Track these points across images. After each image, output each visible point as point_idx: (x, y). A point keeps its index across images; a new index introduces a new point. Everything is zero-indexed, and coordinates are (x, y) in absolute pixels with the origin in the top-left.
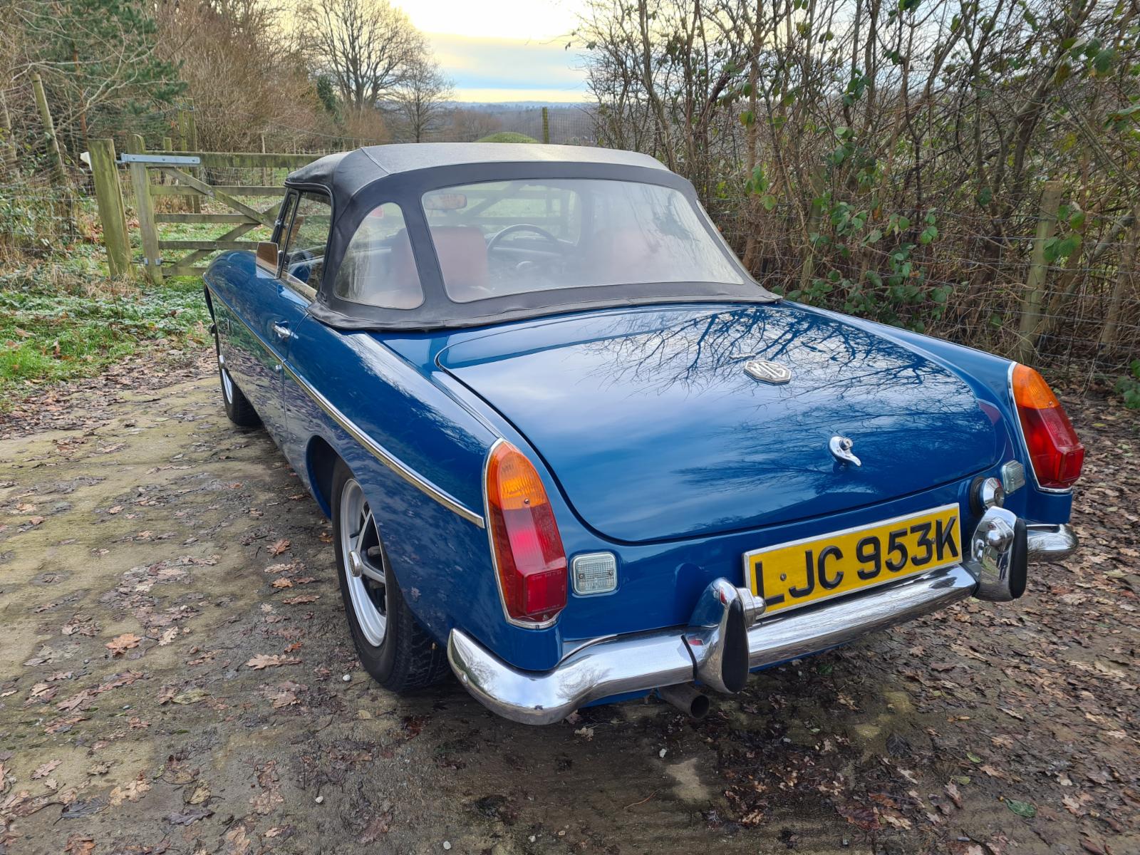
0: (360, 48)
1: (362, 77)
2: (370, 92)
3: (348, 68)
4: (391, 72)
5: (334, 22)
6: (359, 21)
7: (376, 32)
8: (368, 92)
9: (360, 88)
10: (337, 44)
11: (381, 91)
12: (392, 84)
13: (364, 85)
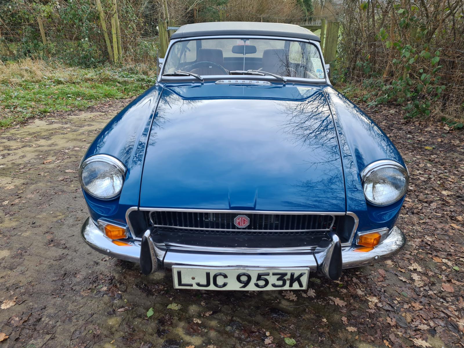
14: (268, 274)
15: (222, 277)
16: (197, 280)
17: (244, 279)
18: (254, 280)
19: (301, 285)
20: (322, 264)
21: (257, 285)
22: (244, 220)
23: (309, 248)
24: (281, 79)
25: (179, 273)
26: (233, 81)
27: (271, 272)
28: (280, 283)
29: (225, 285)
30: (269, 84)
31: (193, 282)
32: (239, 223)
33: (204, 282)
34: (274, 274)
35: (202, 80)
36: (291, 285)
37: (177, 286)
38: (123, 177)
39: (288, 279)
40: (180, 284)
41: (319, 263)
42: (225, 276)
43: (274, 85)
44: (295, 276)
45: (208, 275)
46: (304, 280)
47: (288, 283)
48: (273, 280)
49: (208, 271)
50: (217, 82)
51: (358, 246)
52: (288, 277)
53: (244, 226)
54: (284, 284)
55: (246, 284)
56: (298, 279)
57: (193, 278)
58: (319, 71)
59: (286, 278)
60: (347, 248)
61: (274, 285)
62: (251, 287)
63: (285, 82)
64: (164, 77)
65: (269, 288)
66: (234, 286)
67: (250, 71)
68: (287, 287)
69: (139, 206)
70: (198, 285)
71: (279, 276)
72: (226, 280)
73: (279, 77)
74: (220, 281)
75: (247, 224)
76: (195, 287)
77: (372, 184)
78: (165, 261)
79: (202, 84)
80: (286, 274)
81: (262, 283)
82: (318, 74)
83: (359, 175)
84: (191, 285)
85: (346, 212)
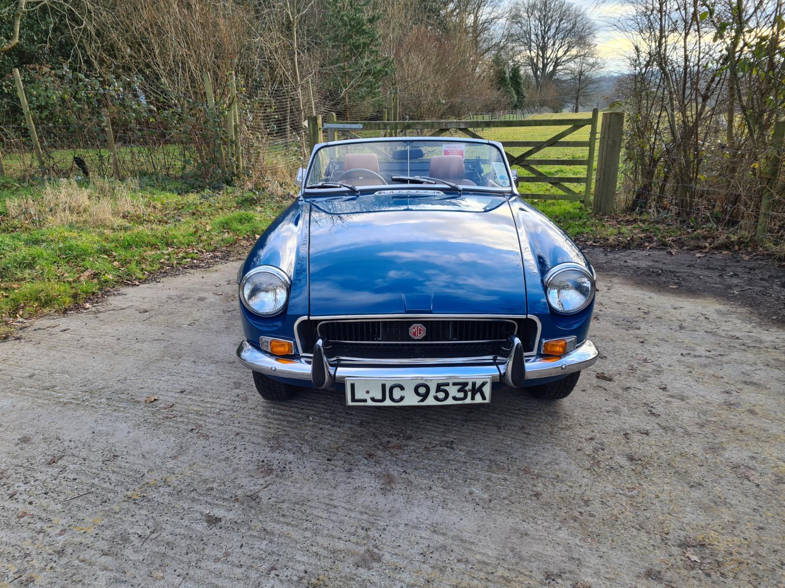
0: (548, 39)
1: (547, 59)
2: (551, 68)
3: (538, 54)
4: (568, 54)
5: (533, 23)
6: (550, 21)
7: (561, 27)
8: (550, 68)
9: (545, 66)
10: (533, 37)
11: (559, 68)
12: (568, 61)
13: (548, 64)
14: (448, 384)
15: (398, 389)
16: (371, 395)
17: (422, 390)
18: (433, 392)
19: (484, 398)
20: (505, 373)
21: (436, 398)
22: (420, 330)
23: (491, 357)
24: (455, 187)
25: (353, 386)
26: (396, 192)
27: (451, 382)
28: (461, 395)
29: (402, 399)
30: (442, 193)
31: (367, 397)
32: (414, 334)
33: (379, 396)
34: (454, 384)
35: (358, 192)
36: (473, 398)
37: (350, 403)
38: (287, 289)
39: (469, 390)
40: (353, 400)
41: (502, 372)
42: (402, 388)
43: (448, 196)
44: (477, 386)
45: (384, 386)
46: (487, 390)
47: (470, 394)
48: (453, 391)
49: (384, 382)
50: (376, 193)
51: (545, 355)
52: (469, 387)
53: (420, 336)
54: (465, 397)
55: (425, 397)
56: (480, 390)
57: (368, 392)
58: (502, 178)
59: (467, 388)
60: (532, 359)
61: (455, 398)
62: (430, 401)
63: (460, 191)
64: (307, 190)
65: (450, 401)
66: (411, 400)
67: (417, 178)
68: (468, 401)
69: (309, 315)
70: (373, 399)
71: (459, 387)
72: (402, 393)
73: (453, 185)
74: (397, 393)
75: (423, 334)
76: (370, 403)
77: (556, 291)
78: (337, 374)
79: (358, 196)
80: (466, 384)
81: (441, 395)
82: (501, 181)
83: (542, 281)
84: (365, 401)
85: (527, 314)
